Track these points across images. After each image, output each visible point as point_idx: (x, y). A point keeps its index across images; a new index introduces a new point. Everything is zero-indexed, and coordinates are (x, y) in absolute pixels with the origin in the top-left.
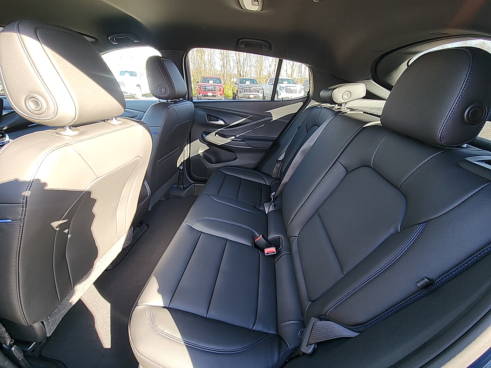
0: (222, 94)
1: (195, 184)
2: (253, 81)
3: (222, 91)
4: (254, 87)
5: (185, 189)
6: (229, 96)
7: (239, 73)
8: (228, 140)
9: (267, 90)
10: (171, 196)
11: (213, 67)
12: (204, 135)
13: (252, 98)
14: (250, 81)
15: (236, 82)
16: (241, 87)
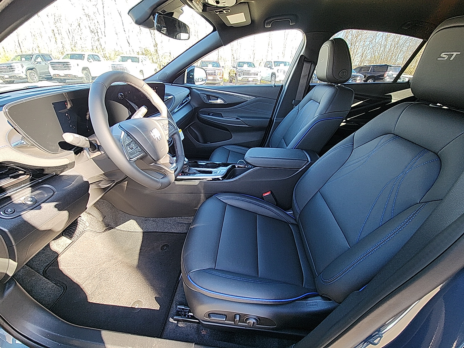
2: (249, 64)
4: (252, 70)
13: (251, 81)
16: (241, 71)
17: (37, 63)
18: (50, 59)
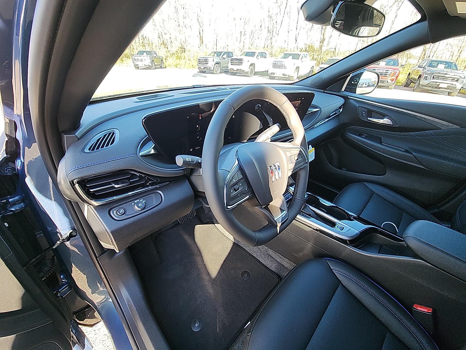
0: (395, 80)
3: (396, 75)
13: (442, 88)
14: (445, 65)
16: (430, 72)
17: (223, 59)
18: (232, 56)
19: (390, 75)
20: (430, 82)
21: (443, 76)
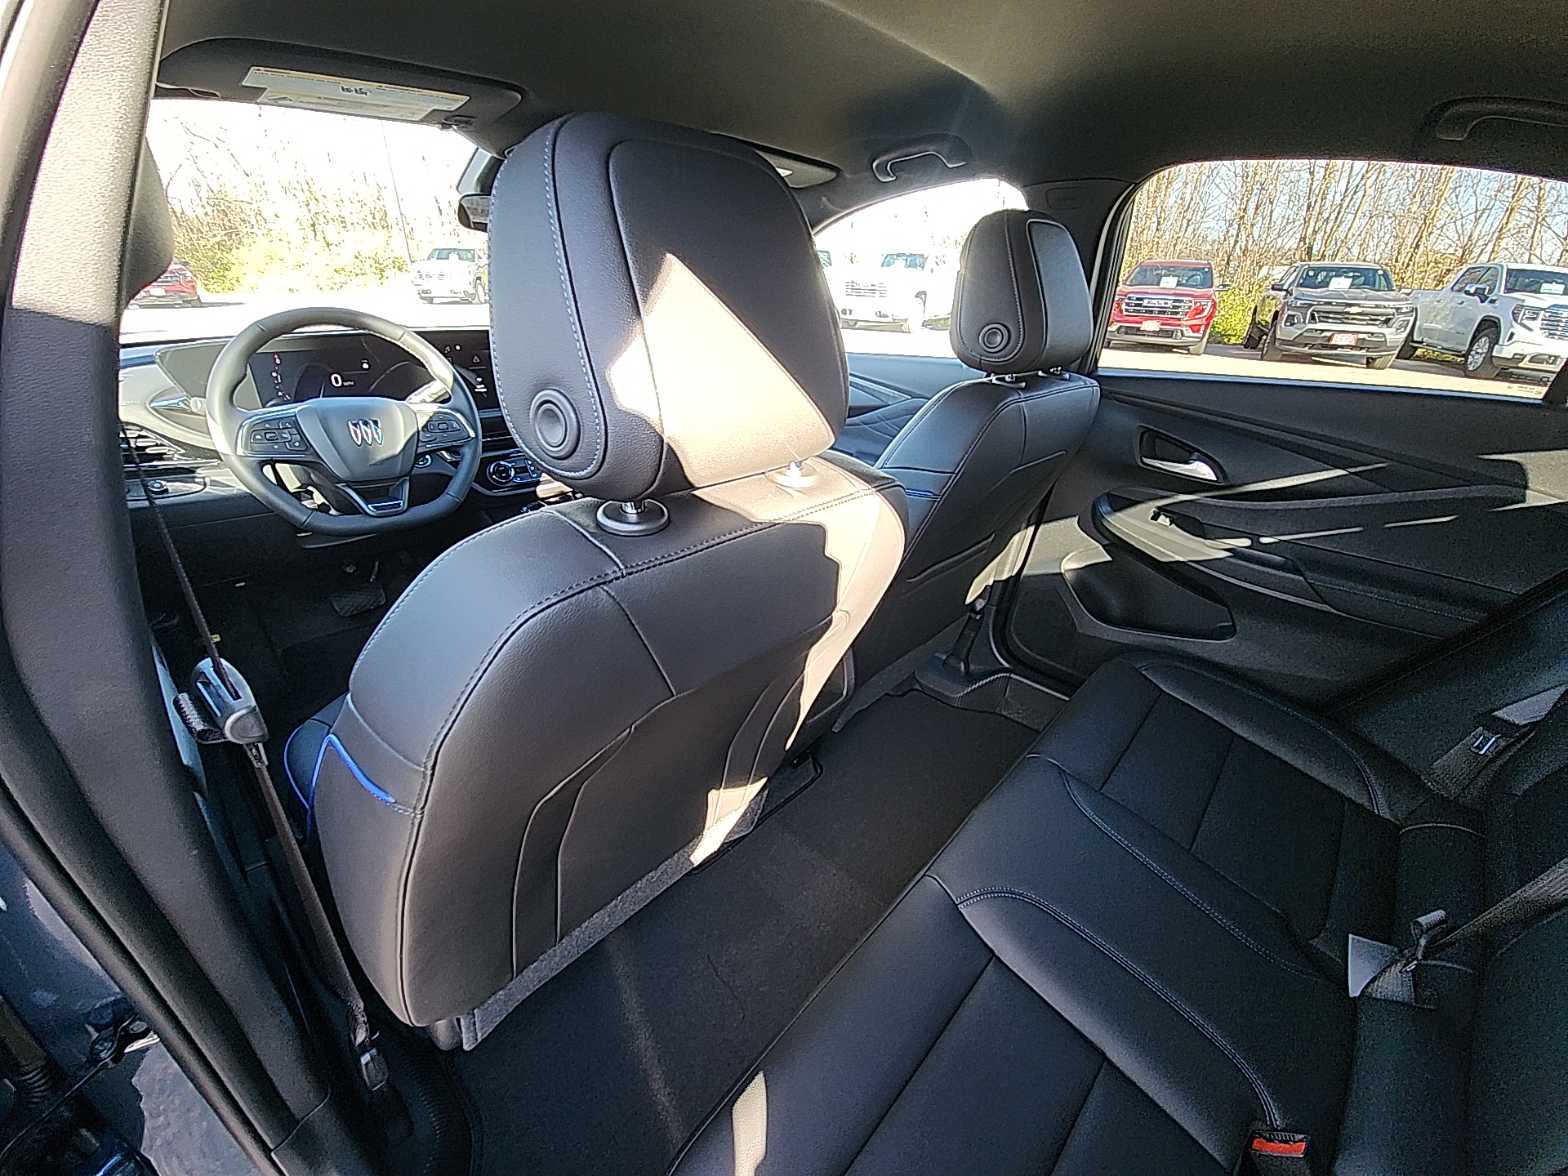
0: (1202, 328)
1: (1012, 675)
2: (1366, 278)
3: (1205, 313)
4: (1368, 301)
5: (970, 677)
6: (1229, 332)
7: (1305, 244)
8: (1212, 550)
9: (1435, 316)
10: (917, 687)
11: (1191, 229)
12: (1104, 508)
13: (1342, 347)
14: (1354, 278)
15: (1281, 280)
16: (1303, 302)
19: (1186, 315)
20: (1306, 331)
21: (1341, 311)
